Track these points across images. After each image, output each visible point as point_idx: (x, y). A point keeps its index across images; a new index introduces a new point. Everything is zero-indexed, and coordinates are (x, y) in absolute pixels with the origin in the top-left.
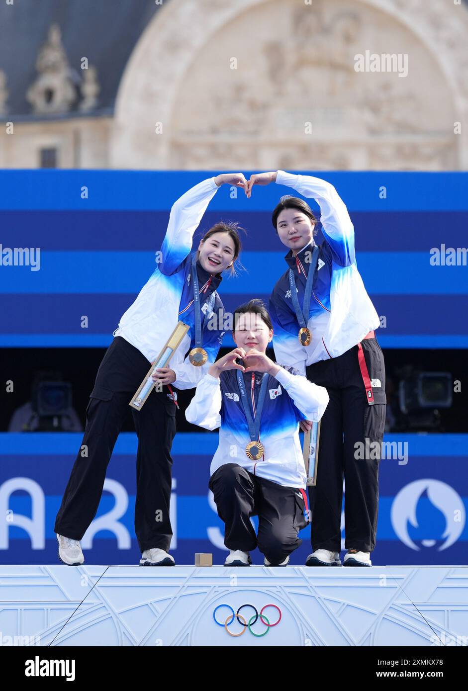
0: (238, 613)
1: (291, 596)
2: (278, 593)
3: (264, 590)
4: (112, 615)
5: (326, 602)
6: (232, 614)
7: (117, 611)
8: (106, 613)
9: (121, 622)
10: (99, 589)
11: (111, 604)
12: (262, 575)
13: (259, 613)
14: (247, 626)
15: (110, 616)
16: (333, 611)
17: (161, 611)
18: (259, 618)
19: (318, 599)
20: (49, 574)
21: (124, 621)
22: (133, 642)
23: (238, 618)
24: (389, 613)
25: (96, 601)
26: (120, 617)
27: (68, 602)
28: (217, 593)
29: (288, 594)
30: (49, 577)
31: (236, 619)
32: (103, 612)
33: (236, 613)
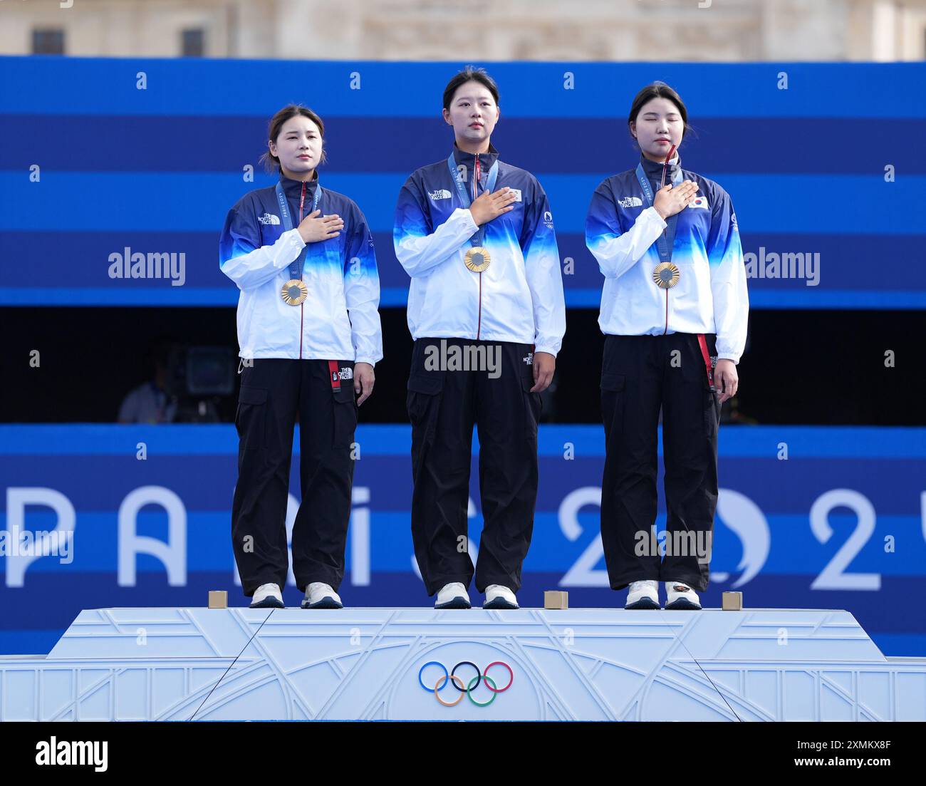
0: (452, 674)
1: (527, 651)
2: (510, 648)
3: (489, 641)
4: (278, 676)
5: (575, 659)
6: (445, 675)
7: (285, 671)
8: (271, 673)
9: (291, 687)
10: (261, 641)
11: (276, 662)
12: (488, 621)
13: (482, 674)
14: (465, 691)
15: (274, 678)
16: (585, 671)
17: (346, 671)
18: (482, 681)
19: (564, 654)
20: (190, 619)
21: (295, 686)
22: (307, 713)
23: (452, 680)
24: (662, 674)
25: (256, 658)
26: (289, 678)
27: (218, 659)
28: (424, 646)
29: (523, 648)
30: (191, 624)
31: (450, 681)
32: (265, 673)
33: (450, 674)
